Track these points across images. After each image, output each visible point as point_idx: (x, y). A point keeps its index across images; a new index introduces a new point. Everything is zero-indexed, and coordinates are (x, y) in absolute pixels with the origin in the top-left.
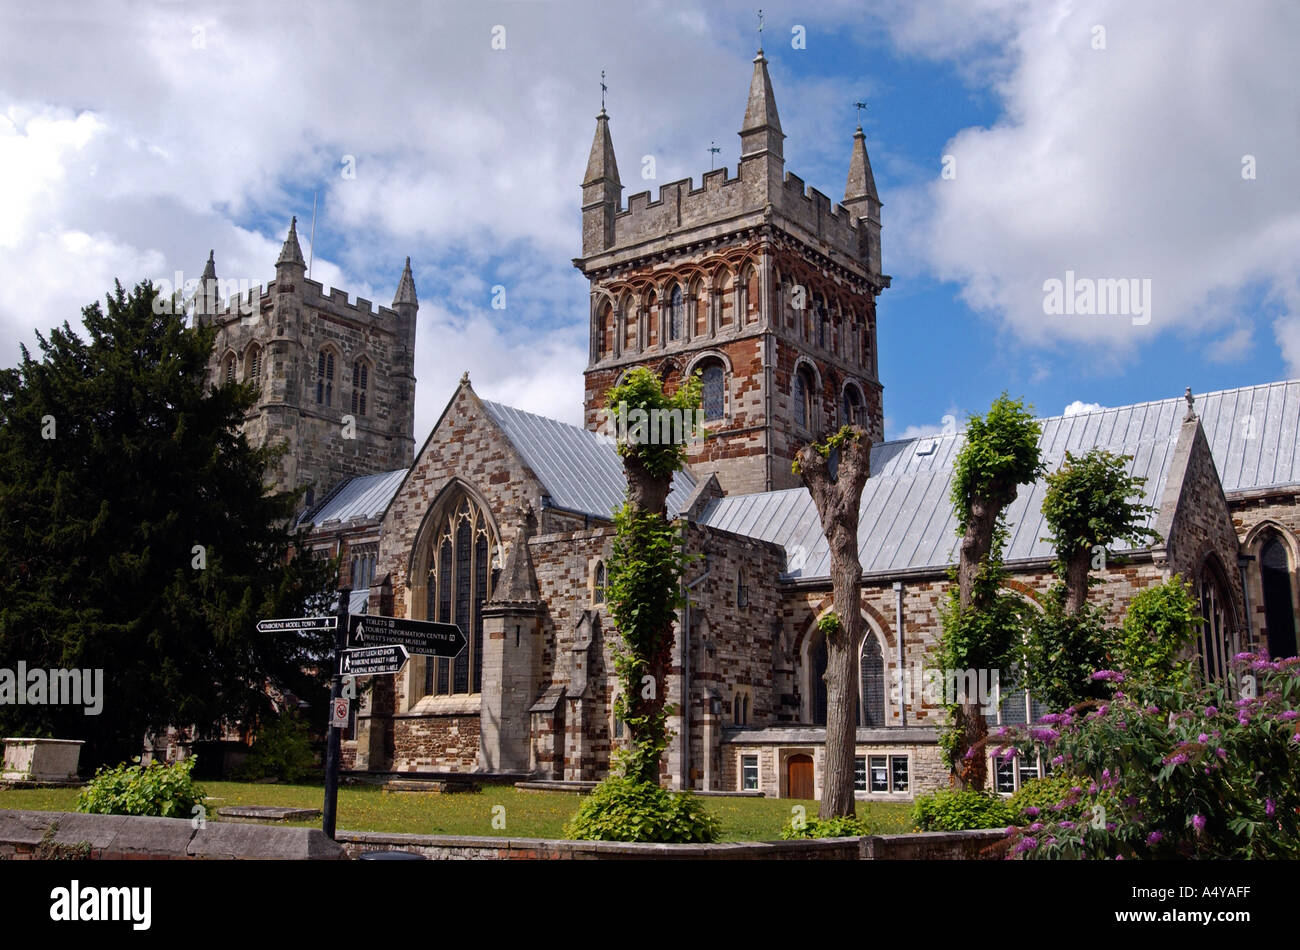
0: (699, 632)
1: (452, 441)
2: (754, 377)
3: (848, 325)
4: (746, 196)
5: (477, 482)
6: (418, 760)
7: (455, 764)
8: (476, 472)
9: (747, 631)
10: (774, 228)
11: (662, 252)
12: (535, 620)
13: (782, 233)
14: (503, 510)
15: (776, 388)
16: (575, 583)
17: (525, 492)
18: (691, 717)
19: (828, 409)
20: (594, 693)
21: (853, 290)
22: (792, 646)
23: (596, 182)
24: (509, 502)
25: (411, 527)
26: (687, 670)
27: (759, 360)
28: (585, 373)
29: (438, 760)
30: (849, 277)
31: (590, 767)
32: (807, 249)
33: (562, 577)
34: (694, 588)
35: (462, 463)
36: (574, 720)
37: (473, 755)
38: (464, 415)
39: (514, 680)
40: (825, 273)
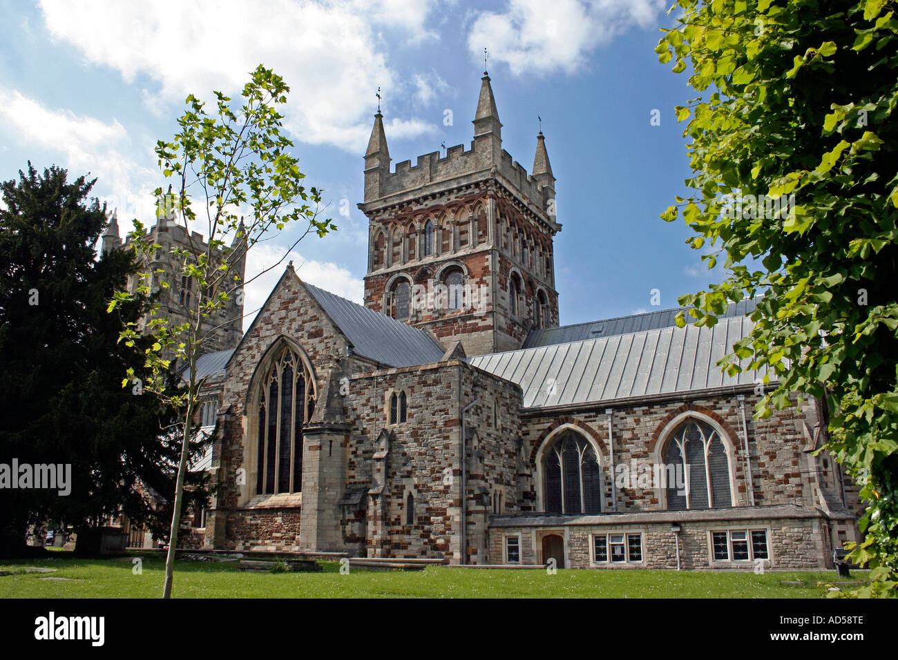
0: (472, 444)
1: (280, 309)
2: (484, 278)
3: (538, 253)
4: (477, 161)
5: (298, 338)
6: (252, 541)
7: (279, 544)
8: (297, 331)
9: (500, 445)
10: (496, 182)
11: (419, 198)
12: (343, 437)
13: (501, 187)
14: (318, 357)
15: (499, 286)
16: (374, 408)
17: (335, 344)
18: (467, 508)
19: (528, 304)
20: (390, 491)
21: (541, 230)
22: (529, 457)
23: (373, 155)
24: (322, 352)
25: (247, 371)
26: (464, 472)
27: (487, 267)
28: (364, 279)
29: (266, 542)
30: (538, 221)
31: (387, 547)
32: (515, 199)
33: (364, 405)
34: (467, 411)
35: (287, 325)
36: (375, 512)
37: (294, 539)
38: (289, 291)
39: (328, 481)
40: (525, 217)
